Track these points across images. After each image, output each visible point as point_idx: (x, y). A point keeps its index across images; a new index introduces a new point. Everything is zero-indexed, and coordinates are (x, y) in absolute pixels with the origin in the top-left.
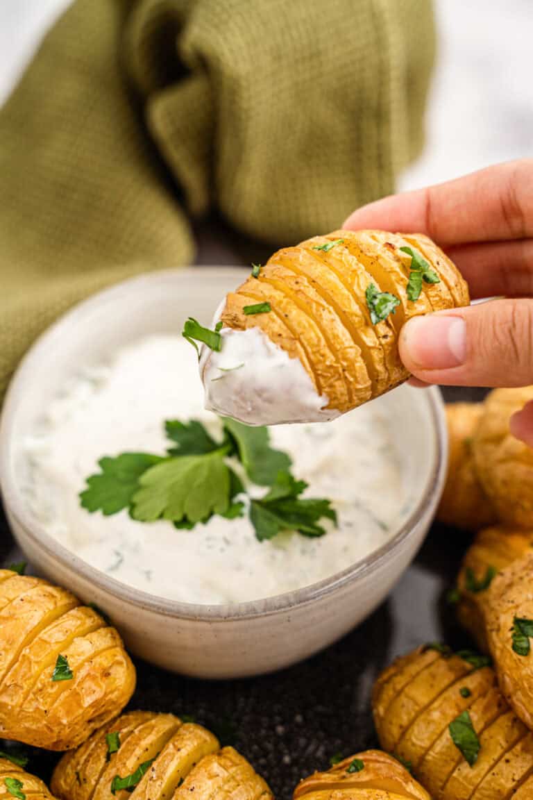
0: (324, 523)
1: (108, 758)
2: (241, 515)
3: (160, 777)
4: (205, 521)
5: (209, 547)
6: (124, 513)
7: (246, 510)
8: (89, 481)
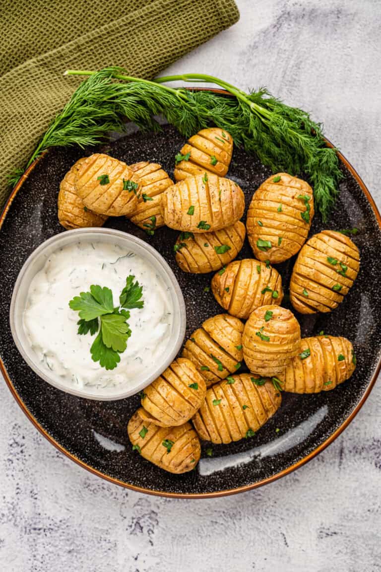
0: (134, 282)
1: (209, 370)
2: (129, 312)
3: (221, 355)
4: (128, 325)
5: (141, 326)
6: (120, 355)
7: (127, 310)
8: (102, 366)
